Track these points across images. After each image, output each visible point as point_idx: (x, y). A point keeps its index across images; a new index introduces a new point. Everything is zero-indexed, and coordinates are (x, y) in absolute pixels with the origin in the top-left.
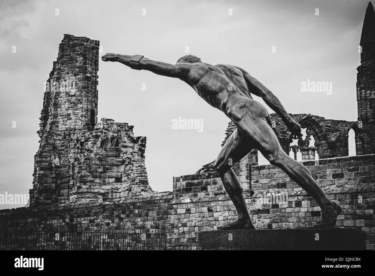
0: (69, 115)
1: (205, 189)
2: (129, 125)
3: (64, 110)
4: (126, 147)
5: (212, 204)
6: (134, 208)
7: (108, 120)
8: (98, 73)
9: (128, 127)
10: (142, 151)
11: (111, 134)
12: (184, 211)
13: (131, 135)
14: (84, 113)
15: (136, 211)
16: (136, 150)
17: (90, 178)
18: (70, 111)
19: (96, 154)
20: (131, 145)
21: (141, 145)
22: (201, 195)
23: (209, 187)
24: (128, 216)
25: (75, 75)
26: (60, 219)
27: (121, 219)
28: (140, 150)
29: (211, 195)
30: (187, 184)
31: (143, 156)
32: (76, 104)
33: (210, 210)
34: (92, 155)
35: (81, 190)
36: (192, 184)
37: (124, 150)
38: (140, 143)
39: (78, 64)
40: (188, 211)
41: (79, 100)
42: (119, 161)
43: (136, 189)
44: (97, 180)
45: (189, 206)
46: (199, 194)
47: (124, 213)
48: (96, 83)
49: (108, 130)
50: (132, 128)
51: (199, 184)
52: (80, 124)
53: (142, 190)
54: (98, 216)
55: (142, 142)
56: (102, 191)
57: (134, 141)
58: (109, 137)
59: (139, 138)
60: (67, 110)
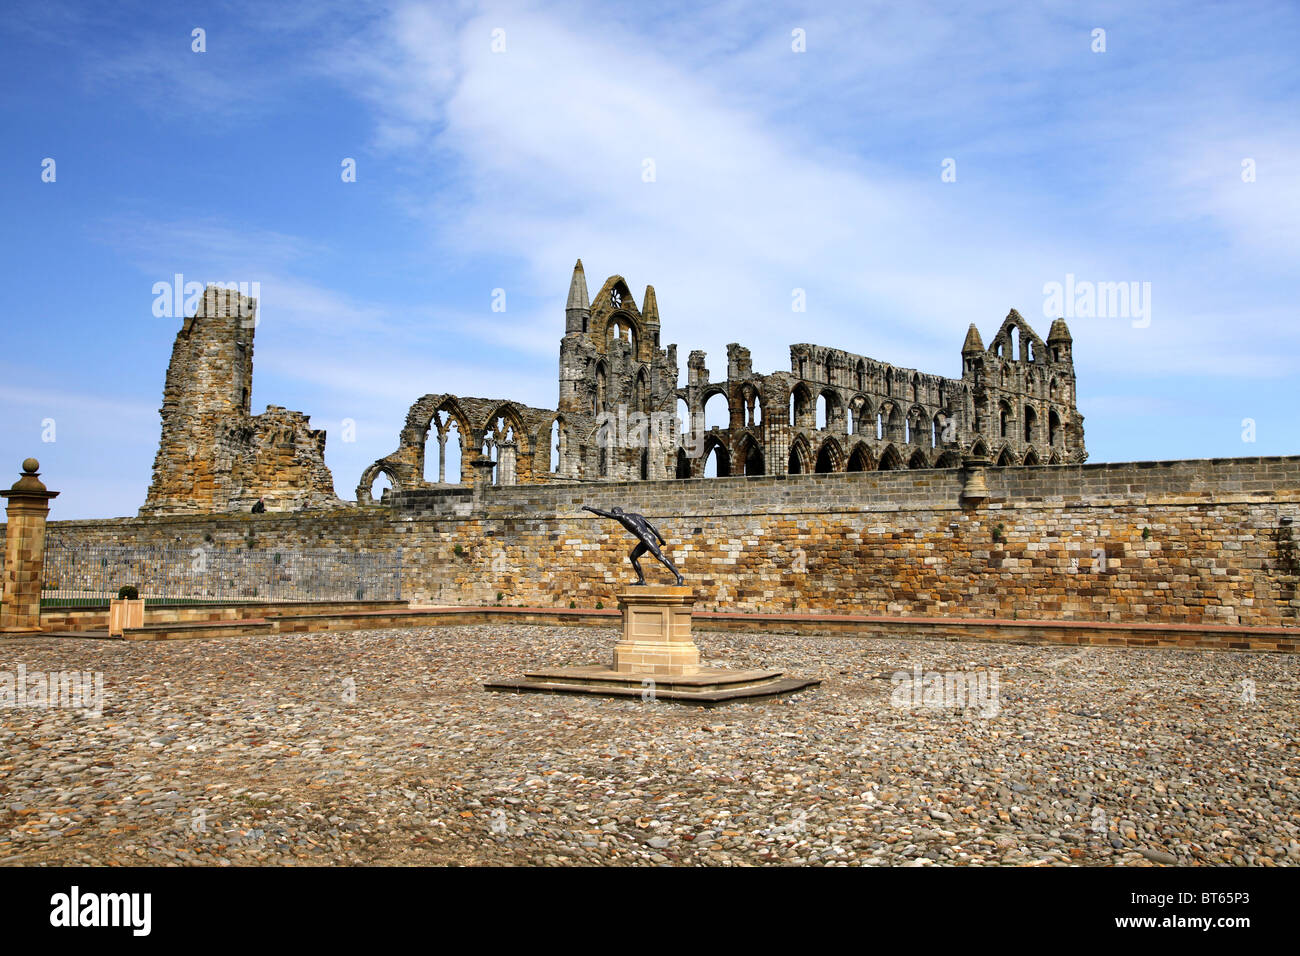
0: (213, 393)
1: (430, 507)
2: (304, 415)
3: (206, 386)
4: (301, 443)
5: (439, 524)
6: (340, 524)
7: (279, 408)
8: (255, 341)
9: (303, 417)
10: (321, 448)
11: (284, 426)
12: (403, 530)
13: (307, 428)
14: (234, 392)
15: (343, 528)
16: (314, 447)
17: (257, 481)
18: (214, 389)
19: (264, 452)
20: (308, 440)
21: (320, 441)
22: (426, 514)
23: (436, 506)
24: (331, 533)
25: (223, 342)
26: (235, 532)
27: (321, 536)
28: (319, 447)
29: (438, 514)
30: (409, 501)
31: (322, 455)
32: (223, 380)
33: (436, 531)
34: (260, 452)
35: (246, 496)
36: (415, 502)
37: (299, 446)
38: (318, 438)
39: (227, 328)
40: (409, 530)
41: (228, 375)
42: (294, 461)
43: (318, 495)
44: (266, 484)
45: (411, 525)
46: (423, 512)
47: (325, 528)
48: (251, 353)
49: (280, 422)
50: (307, 419)
51: (425, 501)
52: (228, 406)
53: (327, 498)
54: (290, 532)
55: (320, 437)
56: (272, 497)
57: (311, 436)
58: (282, 431)
59: (317, 432)
60: (210, 386)
